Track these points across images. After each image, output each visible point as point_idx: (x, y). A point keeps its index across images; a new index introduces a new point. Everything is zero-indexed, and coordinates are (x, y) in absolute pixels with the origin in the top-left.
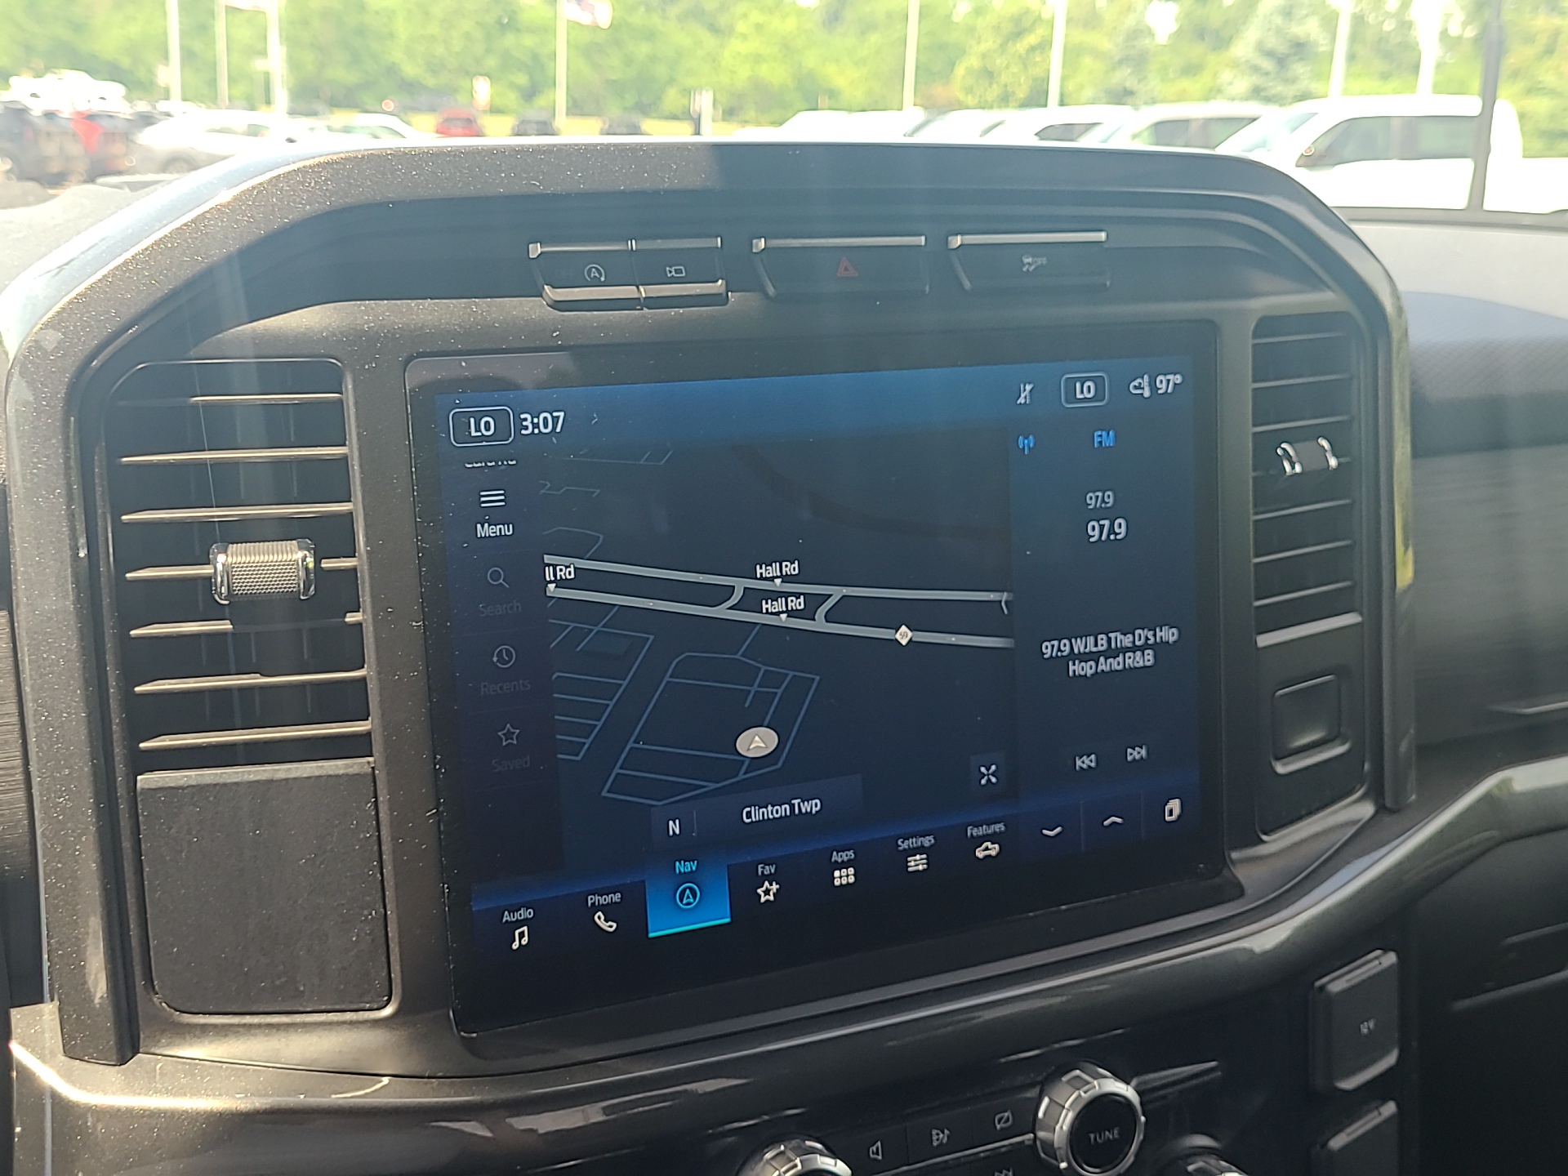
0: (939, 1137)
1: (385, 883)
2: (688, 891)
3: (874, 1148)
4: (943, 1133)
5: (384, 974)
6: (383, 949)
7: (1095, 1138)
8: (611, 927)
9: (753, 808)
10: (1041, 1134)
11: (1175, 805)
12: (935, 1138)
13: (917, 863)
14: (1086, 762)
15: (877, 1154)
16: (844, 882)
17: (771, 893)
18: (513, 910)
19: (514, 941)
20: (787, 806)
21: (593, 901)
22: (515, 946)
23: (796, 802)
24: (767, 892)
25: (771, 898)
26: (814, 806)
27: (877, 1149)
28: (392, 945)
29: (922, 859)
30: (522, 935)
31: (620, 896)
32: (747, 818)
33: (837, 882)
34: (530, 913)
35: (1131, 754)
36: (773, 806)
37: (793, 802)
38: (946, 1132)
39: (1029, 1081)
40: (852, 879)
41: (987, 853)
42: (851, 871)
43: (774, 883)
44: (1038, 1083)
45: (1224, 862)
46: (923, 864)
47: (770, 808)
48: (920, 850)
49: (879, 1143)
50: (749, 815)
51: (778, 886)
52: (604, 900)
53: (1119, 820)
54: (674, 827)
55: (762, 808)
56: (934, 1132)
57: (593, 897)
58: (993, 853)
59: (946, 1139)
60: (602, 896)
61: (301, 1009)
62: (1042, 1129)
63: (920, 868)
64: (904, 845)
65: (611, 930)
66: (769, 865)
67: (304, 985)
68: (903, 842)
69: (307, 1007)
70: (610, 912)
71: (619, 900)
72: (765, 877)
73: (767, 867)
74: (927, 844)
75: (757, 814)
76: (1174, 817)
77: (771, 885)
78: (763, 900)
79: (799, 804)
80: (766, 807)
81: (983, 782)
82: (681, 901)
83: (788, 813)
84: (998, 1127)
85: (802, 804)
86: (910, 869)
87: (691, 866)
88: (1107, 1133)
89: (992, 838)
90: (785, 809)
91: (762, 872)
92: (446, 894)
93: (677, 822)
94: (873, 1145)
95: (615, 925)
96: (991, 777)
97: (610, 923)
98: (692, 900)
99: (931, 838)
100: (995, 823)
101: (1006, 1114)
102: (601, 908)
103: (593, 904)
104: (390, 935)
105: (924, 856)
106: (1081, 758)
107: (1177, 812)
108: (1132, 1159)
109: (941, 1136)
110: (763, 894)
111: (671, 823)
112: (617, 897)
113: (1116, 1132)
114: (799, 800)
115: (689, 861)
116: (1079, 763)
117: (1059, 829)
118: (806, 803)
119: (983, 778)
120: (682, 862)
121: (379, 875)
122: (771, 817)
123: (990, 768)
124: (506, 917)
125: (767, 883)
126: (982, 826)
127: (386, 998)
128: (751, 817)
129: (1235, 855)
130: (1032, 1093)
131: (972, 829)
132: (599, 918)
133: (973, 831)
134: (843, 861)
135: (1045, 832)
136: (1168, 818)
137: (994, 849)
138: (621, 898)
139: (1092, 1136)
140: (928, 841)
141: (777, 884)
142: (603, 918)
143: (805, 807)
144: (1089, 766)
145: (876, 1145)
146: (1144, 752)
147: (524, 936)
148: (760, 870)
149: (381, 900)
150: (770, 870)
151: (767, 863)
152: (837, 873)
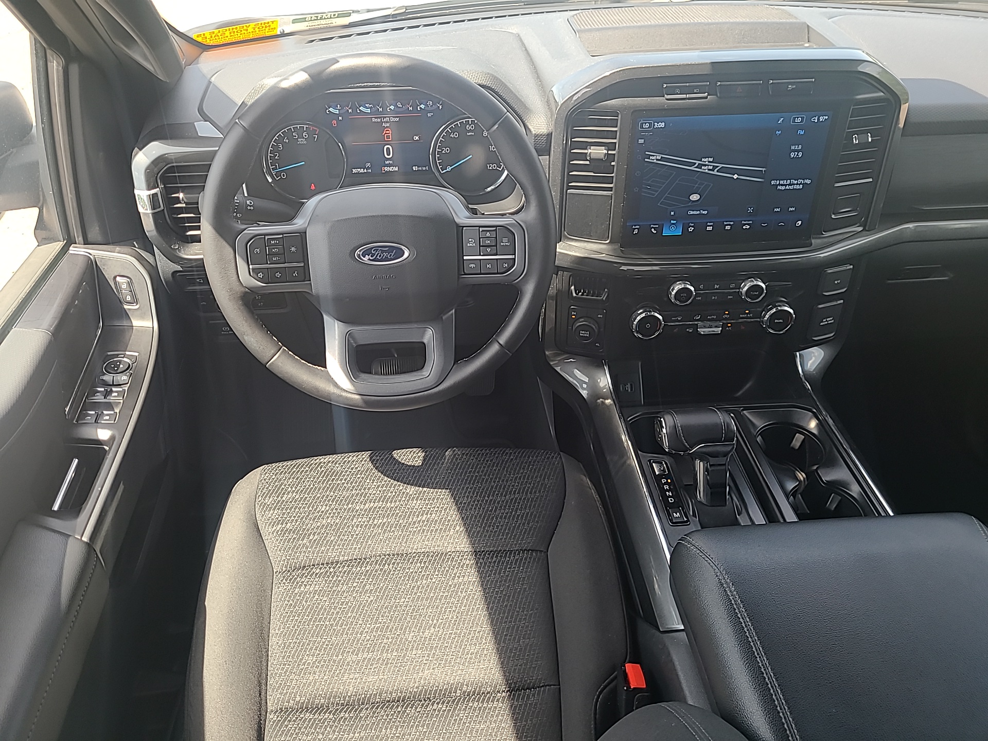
0: (716, 286)
1: (611, 217)
2: (673, 227)
5: (608, 234)
6: (608, 229)
9: (691, 211)
10: (740, 290)
11: (800, 222)
13: (728, 228)
14: (777, 210)
18: (635, 226)
22: (634, 233)
24: (691, 229)
25: (692, 231)
26: (705, 212)
28: (610, 229)
33: (708, 229)
34: (639, 227)
35: (790, 209)
39: (740, 279)
40: (711, 229)
41: (746, 228)
42: (712, 227)
44: (743, 280)
45: (810, 238)
47: (695, 212)
48: (729, 225)
52: (654, 226)
53: (783, 224)
54: (672, 213)
57: (652, 225)
59: (718, 287)
64: (725, 223)
65: (655, 232)
67: (592, 234)
69: (592, 238)
70: (655, 229)
75: (692, 213)
78: (690, 231)
81: (749, 212)
82: (671, 229)
84: (731, 287)
86: (726, 229)
87: (675, 222)
88: (755, 293)
90: (699, 212)
92: (622, 221)
96: (751, 211)
98: (673, 229)
100: (750, 221)
101: (733, 284)
103: (651, 227)
104: (610, 227)
107: (800, 224)
108: (760, 299)
112: (657, 226)
113: (758, 293)
114: (702, 211)
116: (775, 210)
117: (766, 224)
120: (673, 221)
121: (610, 215)
123: (751, 209)
124: (633, 227)
125: (691, 227)
126: (746, 221)
127: (607, 239)
128: (690, 213)
129: (813, 236)
130: (741, 281)
131: (744, 222)
134: (710, 225)
135: (763, 224)
136: (797, 225)
137: (748, 227)
139: (752, 292)
140: (732, 223)
141: (693, 228)
142: (653, 230)
145: (702, 285)
146: (794, 209)
147: (636, 231)
148: (690, 224)
149: (609, 221)
150: (692, 225)
151: (692, 223)
152: (708, 227)
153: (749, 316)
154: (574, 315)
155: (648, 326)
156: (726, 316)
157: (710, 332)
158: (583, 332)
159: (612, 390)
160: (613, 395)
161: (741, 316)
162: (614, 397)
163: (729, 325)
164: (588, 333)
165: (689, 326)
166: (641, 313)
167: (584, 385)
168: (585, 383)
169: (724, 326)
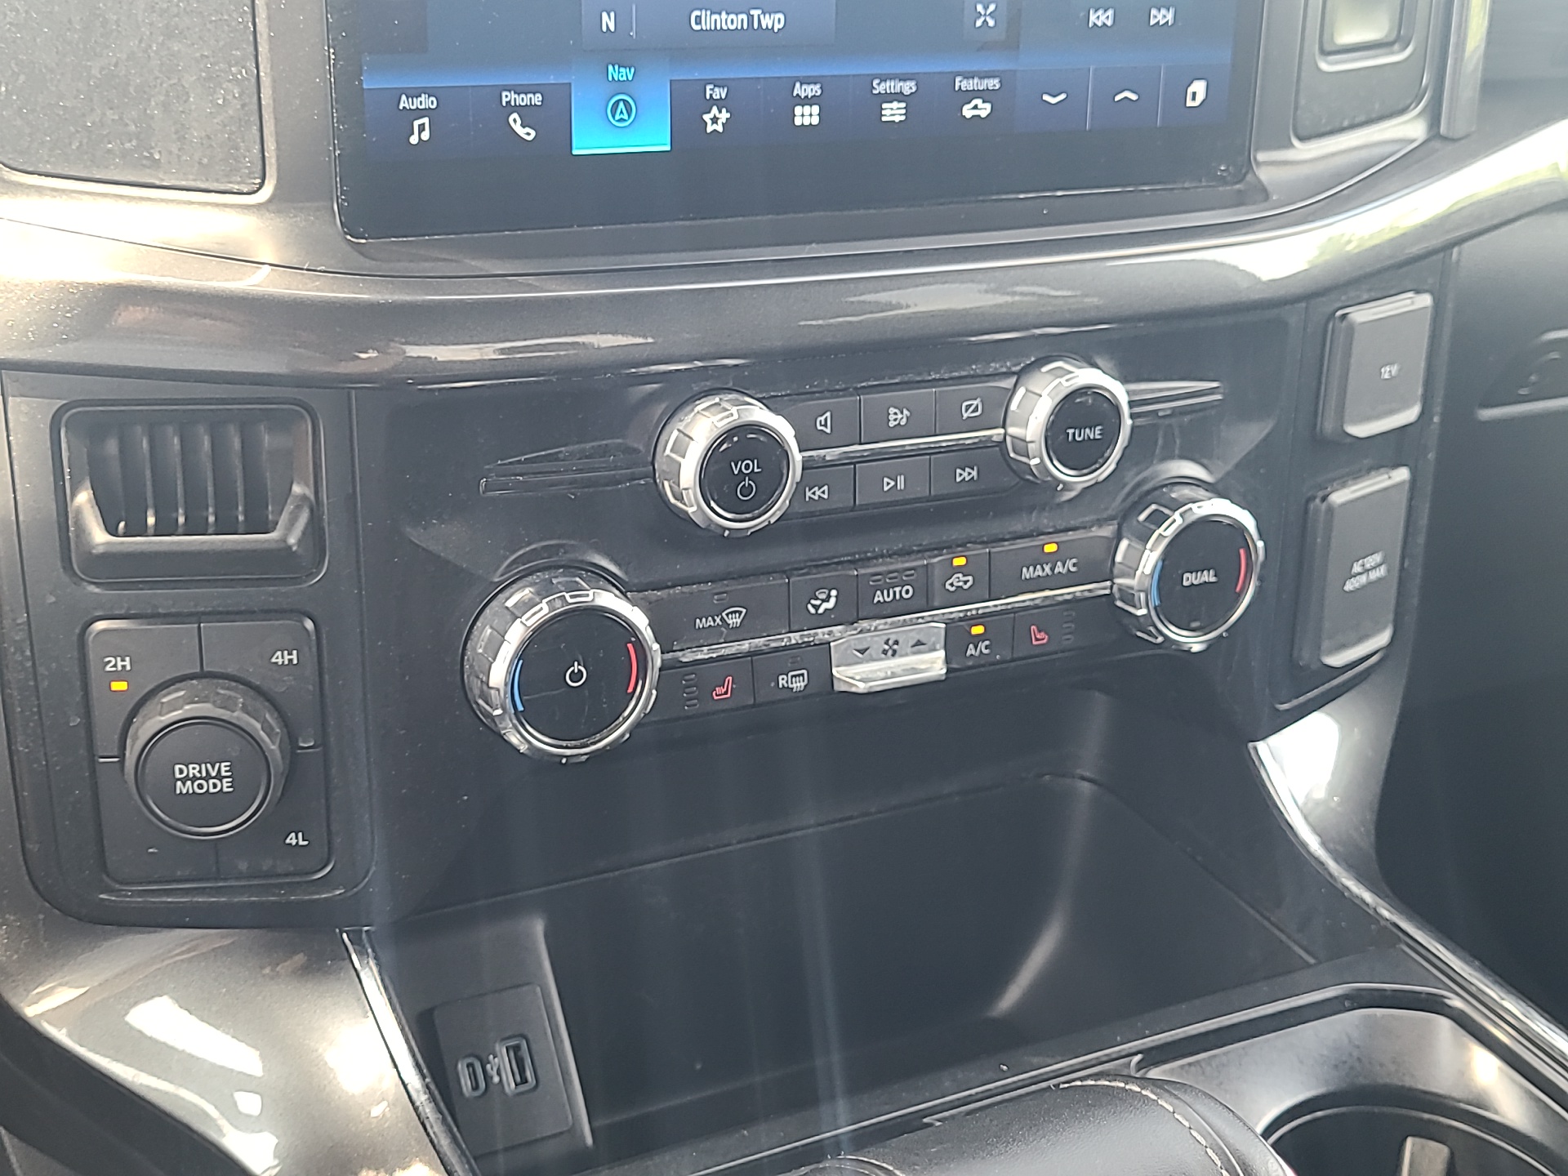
0: (897, 417)
1: (258, 36)
2: (621, 105)
3: (823, 418)
4: (902, 413)
5: (256, 149)
6: (255, 118)
7: (1074, 434)
8: (528, 134)
9: (704, 12)
10: (1012, 430)
11: (1199, 88)
12: (892, 417)
13: (893, 112)
14: (1101, 18)
15: (826, 425)
16: (807, 123)
17: (720, 122)
18: (414, 94)
19: (413, 133)
20: (744, 17)
21: (508, 99)
22: (414, 140)
23: (755, 13)
24: (715, 120)
25: (720, 128)
26: (773, 21)
27: (826, 420)
28: (265, 116)
29: (898, 109)
30: (422, 128)
31: (540, 99)
32: (697, 24)
33: (798, 122)
34: (432, 102)
35: (1155, 17)
36: (728, 14)
37: (752, 12)
38: (905, 412)
39: (1004, 370)
40: (815, 121)
41: (976, 112)
42: (816, 109)
43: (724, 110)
44: (1014, 373)
45: (1248, 165)
46: (901, 115)
47: (724, 15)
48: (898, 97)
49: (828, 414)
50: (698, 20)
51: (728, 115)
52: (523, 100)
53: (1134, 97)
54: (608, 21)
55: (715, 13)
56: (892, 410)
57: (508, 93)
58: (984, 114)
59: (904, 420)
60: (519, 94)
61: (158, 183)
62: (1013, 425)
63: (897, 119)
64: (880, 88)
65: (529, 138)
66: (719, 87)
67: (160, 152)
68: (879, 84)
69: (163, 180)
70: (528, 115)
71: (540, 104)
72: (713, 101)
73: (717, 89)
74: (907, 92)
75: (710, 21)
76: (1197, 103)
77: (720, 112)
78: (710, 129)
79: (759, 16)
80: (720, 14)
81: (979, 23)
82: (614, 117)
83: (745, 27)
84: (965, 415)
85: (762, 17)
86: (884, 119)
87: (625, 74)
88: (1087, 430)
89: (984, 95)
90: (742, 20)
91: (711, 95)
92: (332, 62)
93: (612, 14)
94: (822, 416)
95: (533, 133)
96: (988, 19)
97: (528, 130)
98: (625, 116)
99: (912, 84)
100: (989, 77)
101: (975, 402)
102: (517, 108)
103: (508, 103)
104: (263, 102)
105: (903, 105)
106: (1096, 11)
107: (1200, 97)
108: (1113, 467)
109: (900, 416)
110: (709, 122)
111: (605, 15)
112: (537, 99)
113: (1097, 432)
114: (759, 12)
115: (625, 68)
116: (1093, 18)
117: (1062, 97)
118: (767, 16)
119: (979, 18)
120: (616, 67)
121: (250, 24)
122: (725, 27)
123: (988, 7)
124: (404, 103)
125: (715, 110)
126: (973, 78)
127: (258, 181)
128: (700, 23)
129: (1262, 156)
130: (1008, 383)
131: (960, 82)
132: (515, 121)
133: (962, 83)
134: (806, 97)
135: (1046, 97)
137: (985, 110)
138: (542, 101)
139: (1071, 431)
140: (908, 87)
141: (727, 112)
142: (519, 121)
143: (767, 21)
144: (1104, 24)
145: (824, 417)
146: (1170, 17)
147: (424, 130)
148: (708, 93)
149: (252, 58)
150: (720, 93)
151: (717, 84)
152: (798, 110)
153: (1059, 568)
154: (119, 676)
155: (576, 676)
156: (957, 580)
157: (894, 675)
158: (193, 770)
159: (421, 1098)
160: (437, 1129)
161: (1027, 573)
162: (444, 1142)
163: (978, 630)
164: (224, 767)
165: (792, 657)
166: (527, 605)
167: (240, 1097)
168: (245, 1082)
169: (956, 638)
